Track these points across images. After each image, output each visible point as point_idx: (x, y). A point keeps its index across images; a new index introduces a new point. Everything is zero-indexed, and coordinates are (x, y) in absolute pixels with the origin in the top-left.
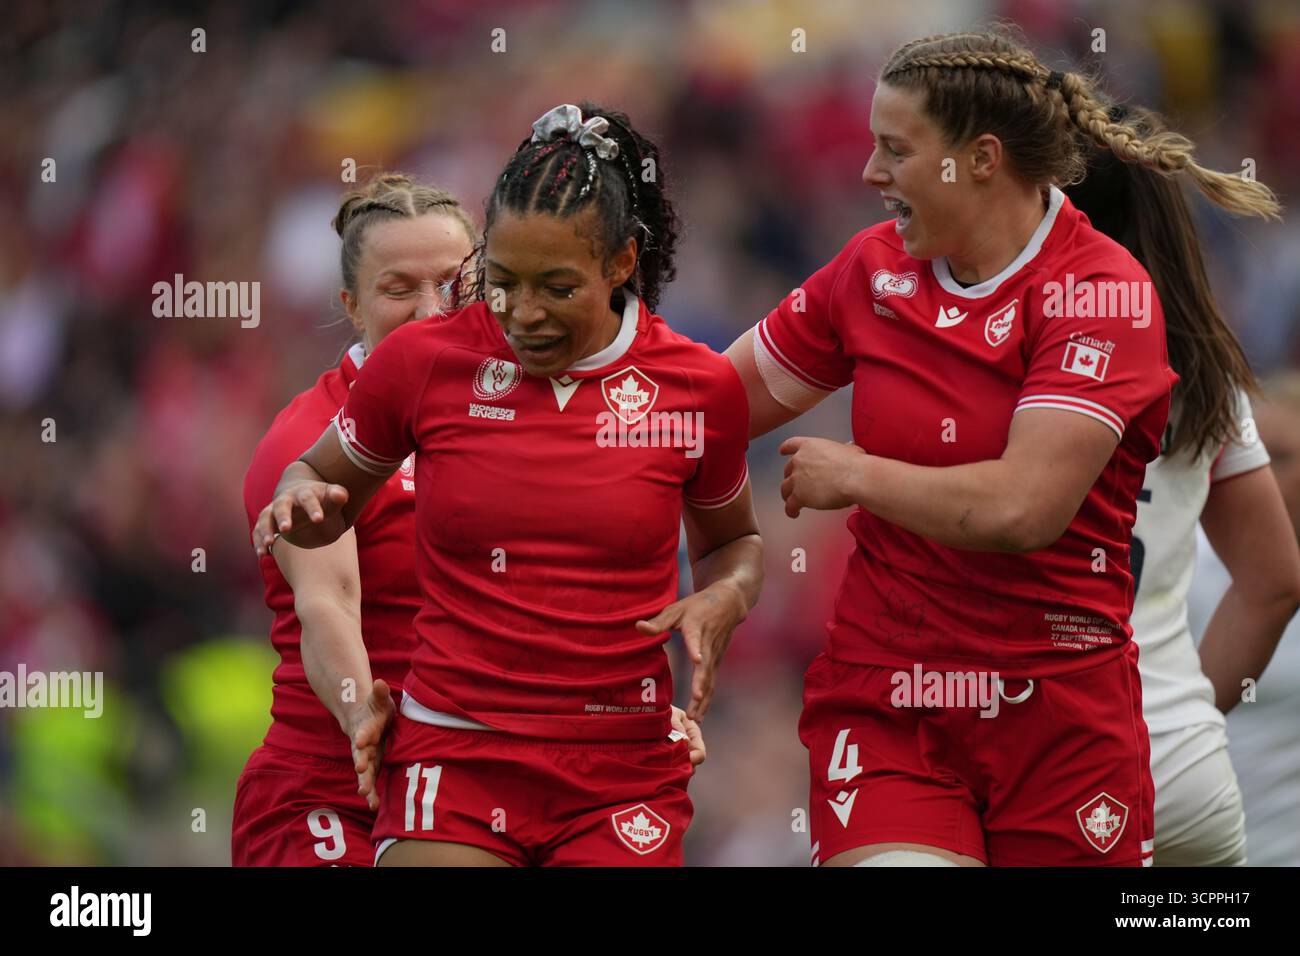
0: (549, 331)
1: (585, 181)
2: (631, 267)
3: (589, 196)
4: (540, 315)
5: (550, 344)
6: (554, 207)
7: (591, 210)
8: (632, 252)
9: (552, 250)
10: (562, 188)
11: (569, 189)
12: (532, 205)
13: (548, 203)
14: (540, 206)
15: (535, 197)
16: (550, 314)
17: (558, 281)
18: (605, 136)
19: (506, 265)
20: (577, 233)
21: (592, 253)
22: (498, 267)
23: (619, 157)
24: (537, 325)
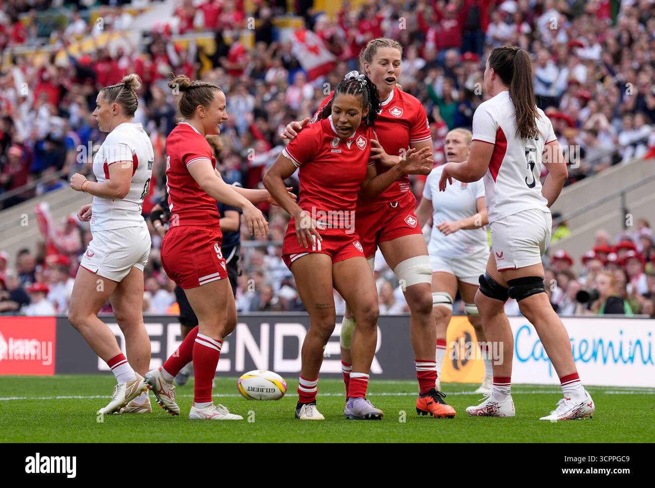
0: (348, 125)
1: (360, 88)
2: (367, 113)
3: (361, 92)
4: (346, 120)
5: (348, 129)
6: (353, 93)
7: (361, 95)
8: (368, 109)
9: (352, 103)
10: (355, 89)
11: (356, 90)
12: (347, 92)
13: (351, 92)
14: (349, 93)
15: (348, 90)
16: (349, 121)
17: (352, 112)
18: (364, 79)
19: (339, 107)
20: (358, 100)
21: (361, 106)
22: (337, 107)
23: (367, 85)
24: (345, 123)
